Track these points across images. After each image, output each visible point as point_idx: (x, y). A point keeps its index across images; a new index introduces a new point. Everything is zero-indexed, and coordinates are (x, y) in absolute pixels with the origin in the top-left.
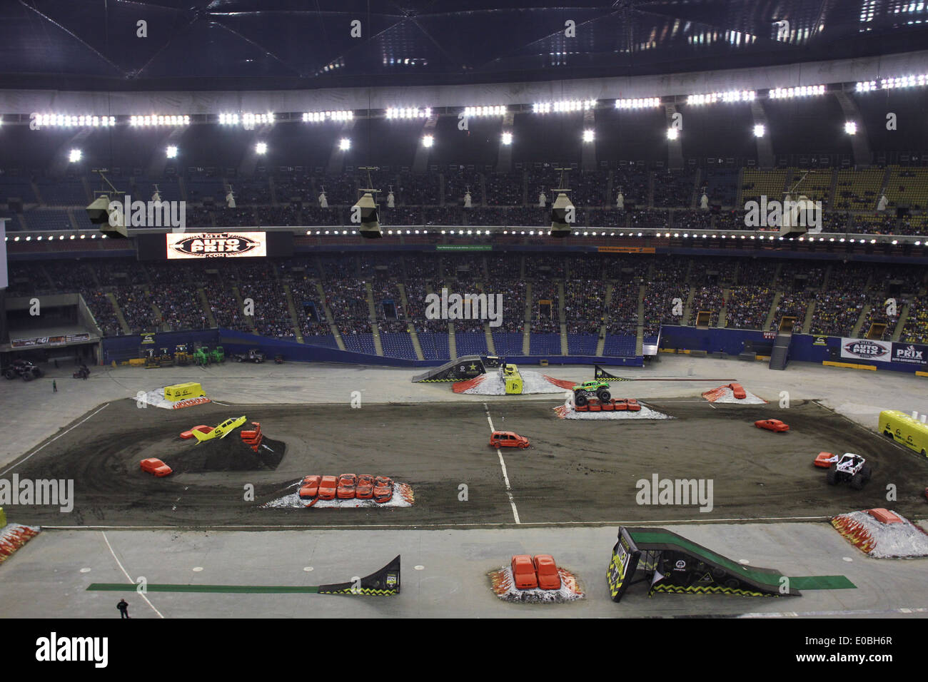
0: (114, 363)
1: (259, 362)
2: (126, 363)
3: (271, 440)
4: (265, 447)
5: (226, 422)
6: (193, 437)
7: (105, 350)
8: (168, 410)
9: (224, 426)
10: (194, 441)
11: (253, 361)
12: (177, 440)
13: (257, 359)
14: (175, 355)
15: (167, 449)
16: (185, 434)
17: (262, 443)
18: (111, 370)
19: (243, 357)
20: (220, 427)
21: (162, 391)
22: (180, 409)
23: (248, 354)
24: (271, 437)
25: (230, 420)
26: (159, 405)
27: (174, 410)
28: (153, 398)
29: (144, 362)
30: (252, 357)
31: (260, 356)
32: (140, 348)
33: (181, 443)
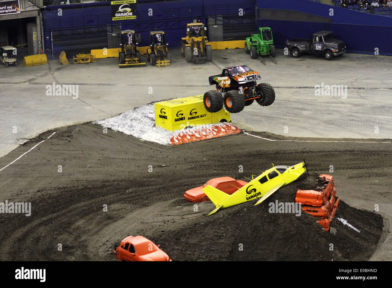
0: (63, 57)
1: (333, 58)
2: (83, 56)
3: (354, 209)
4: (345, 222)
5: (266, 173)
6: (204, 199)
7: (46, 31)
8: (162, 146)
9: (263, 180)
10: (209, 207)
11: (321, 55)
12: (178, 203)
13: (328, 50)
14: (185, 42)
15: (160, 219)
16: (194, 193)
17: (337, 215)
18: (59, 69)
19: (302, 47)
20: (255, 183)
21: (152, 111)
22: (183, 145)
23: (310, 41)
24: (356, 204)
25: (274, 169)
26: (145, 137)
27: (173, 147)
28: (134, 123)
29: (117, 55)
30: (319, 47)
31: (333, 46)
32: (109, 28)
33: (186, 209)
